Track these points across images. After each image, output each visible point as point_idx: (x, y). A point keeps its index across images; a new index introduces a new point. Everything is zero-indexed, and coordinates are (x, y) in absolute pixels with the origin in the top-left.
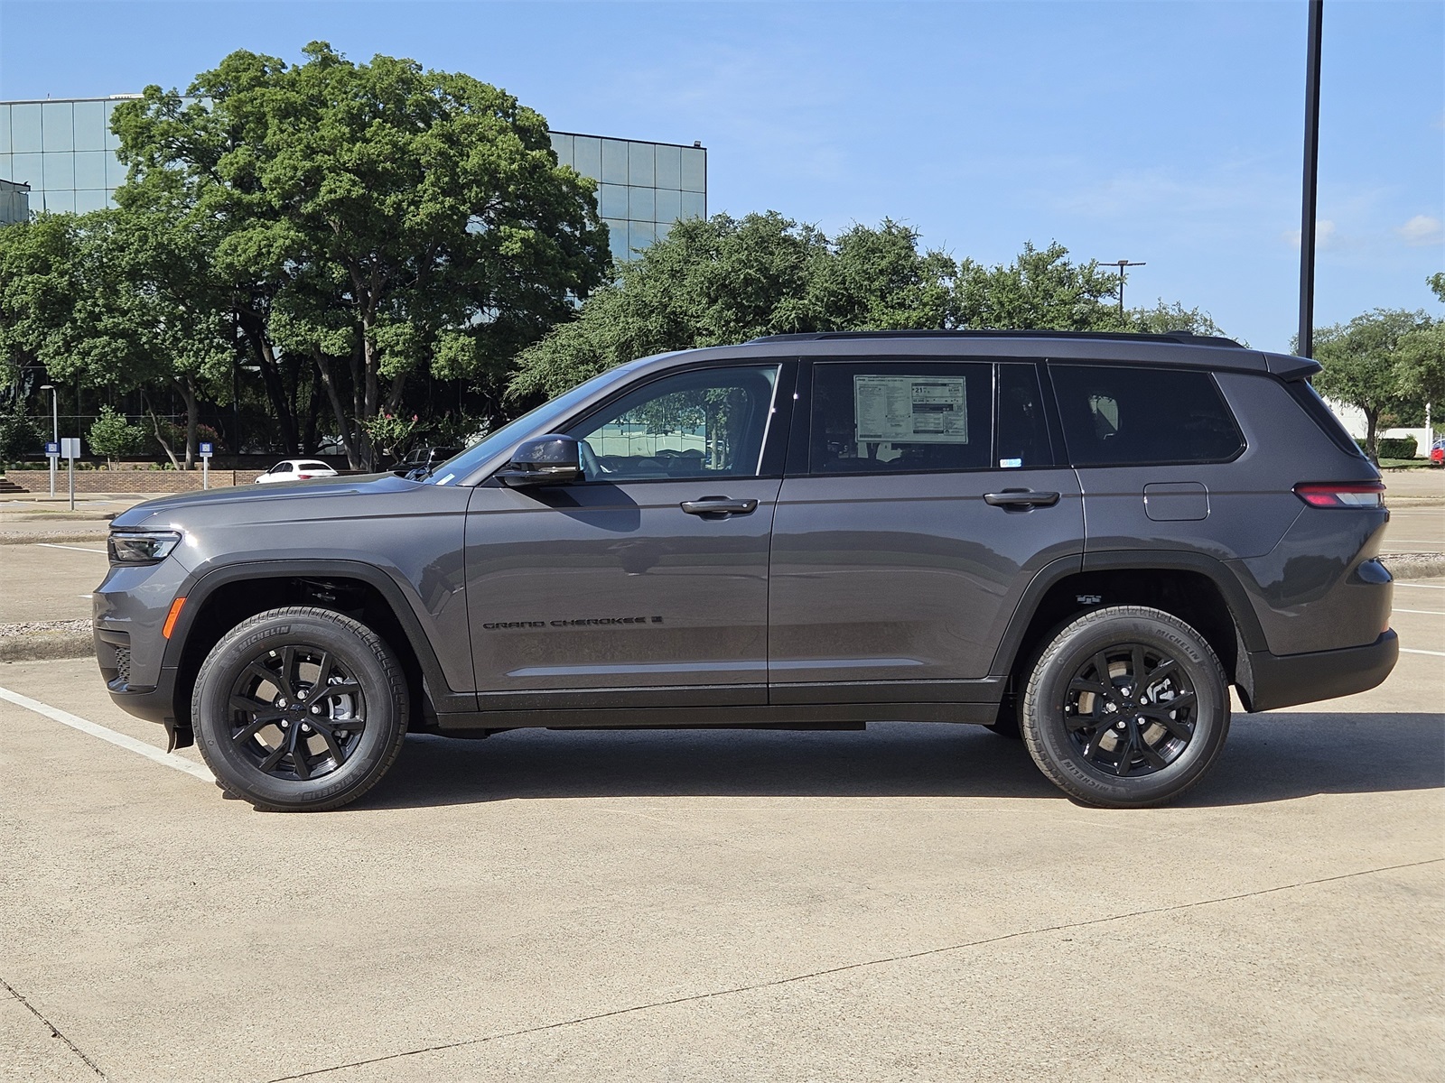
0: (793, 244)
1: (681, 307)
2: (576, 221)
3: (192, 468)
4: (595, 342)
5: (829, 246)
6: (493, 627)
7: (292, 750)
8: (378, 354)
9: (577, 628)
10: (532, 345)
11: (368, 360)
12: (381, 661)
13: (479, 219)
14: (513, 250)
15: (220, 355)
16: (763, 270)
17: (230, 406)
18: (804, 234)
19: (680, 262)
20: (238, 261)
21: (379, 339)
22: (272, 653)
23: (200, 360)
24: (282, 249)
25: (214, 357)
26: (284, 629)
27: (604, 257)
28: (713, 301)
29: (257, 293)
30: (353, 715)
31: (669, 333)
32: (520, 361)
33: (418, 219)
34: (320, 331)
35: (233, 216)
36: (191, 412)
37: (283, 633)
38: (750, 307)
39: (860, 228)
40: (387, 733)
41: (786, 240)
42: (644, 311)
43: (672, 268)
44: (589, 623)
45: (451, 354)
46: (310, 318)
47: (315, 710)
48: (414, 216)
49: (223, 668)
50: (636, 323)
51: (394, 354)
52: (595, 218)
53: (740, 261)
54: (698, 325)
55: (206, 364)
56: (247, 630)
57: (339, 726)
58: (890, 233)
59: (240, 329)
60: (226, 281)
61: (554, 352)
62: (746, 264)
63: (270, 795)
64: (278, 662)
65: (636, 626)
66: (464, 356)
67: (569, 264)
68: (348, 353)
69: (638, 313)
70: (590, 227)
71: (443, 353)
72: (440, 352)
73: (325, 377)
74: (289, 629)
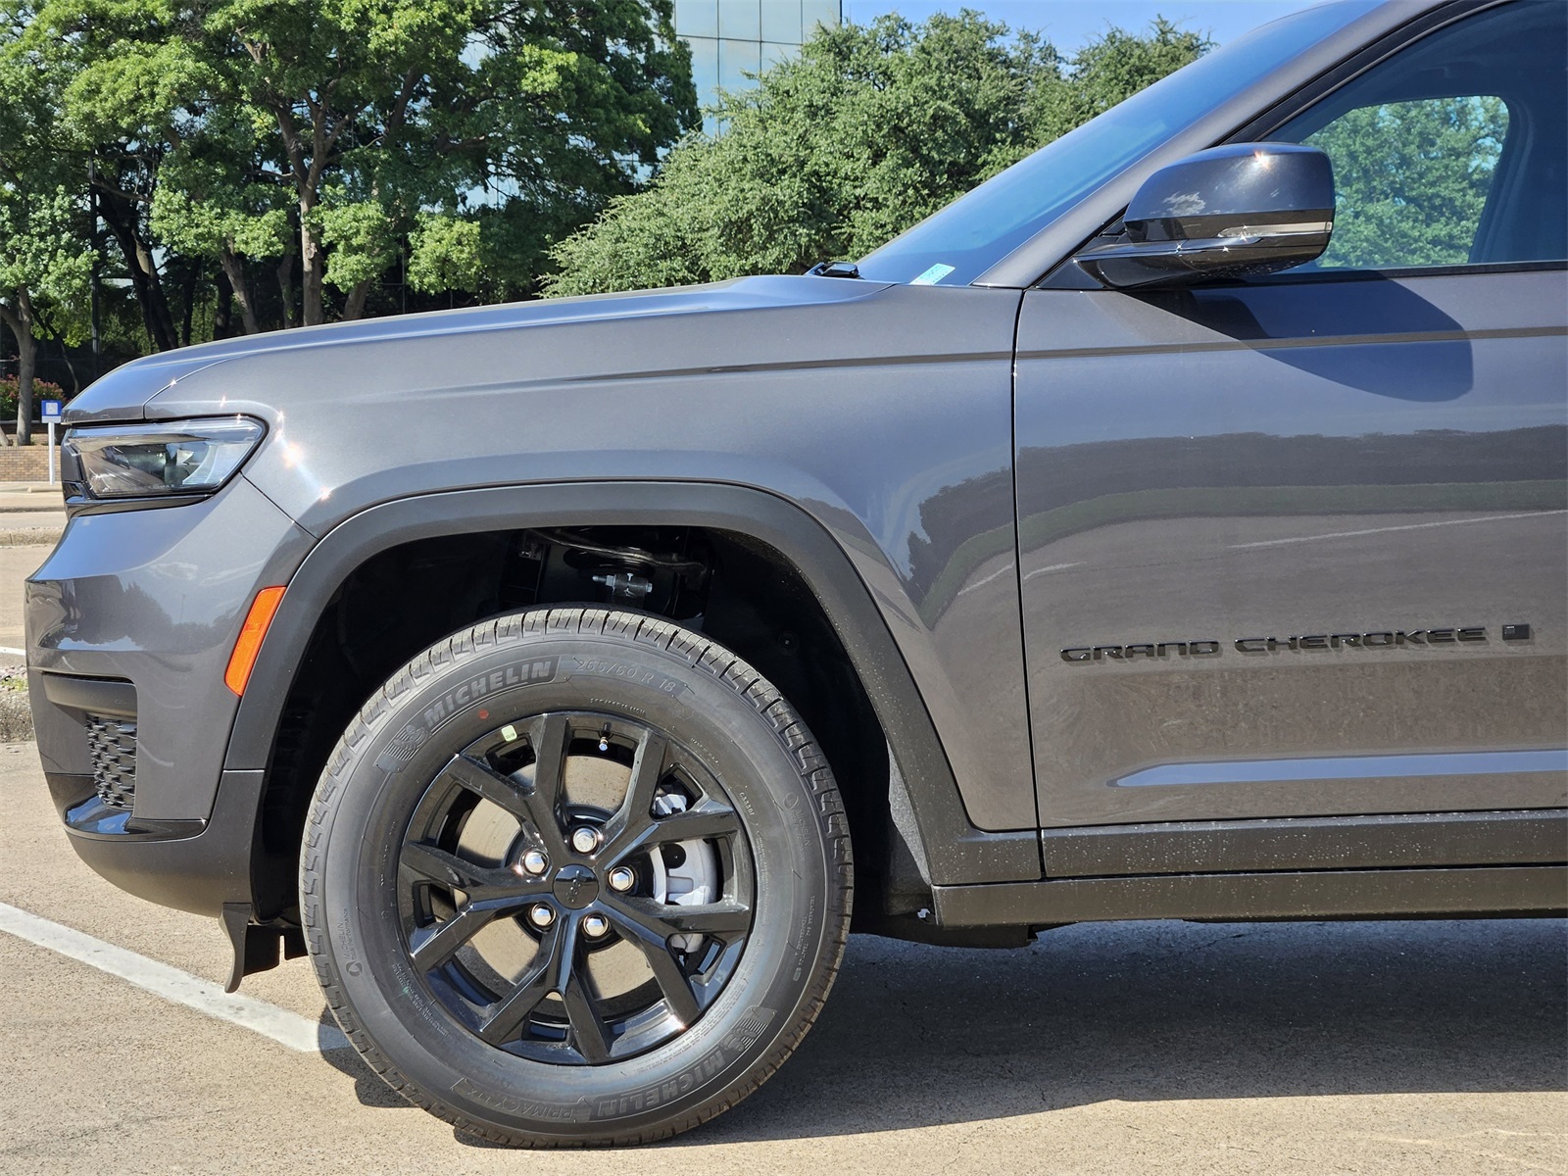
0: (1004, 62)
1: (827, 165)
2: (638, 37)
3: (28, 442)
4: (684, 226)
5: (1062, 66)
6: (1087, 658)
7: (562, 987)
8: (324, 252)
9: (1306, 657)
10: (580, 230)
11: (307, 267)
12: (795, 752)
13: (483, 37)
14: (542, 84)
15: (71, 260)
16: (964, 103)
17: (86, 345)
18: (1022, 47)
19: (824, 92)
20: (101, 110)
21: (327, 226)
22: (509, 733)
23: (42, 268)
24: (173, 89)
25: (63, 263)
26: (540, 669)
27: (684, 93)
28: (878, 157)
29: (127, 163)
30: (718, 894)
31: (810, 206)
32: (560, 257)
33: (390, 35)
34: (235, 217)
35: (92, 37)
36: (25, 356)
37: (539, 680)
38: (941, 162)
39: (1118, 35)
40: (812, 941)
41: (992, 56)
42: (771, 170)
43: (811, 101)
44: (1335, 645)
45: (441, 250)
46: (219, 199)
47: (622, 881)
48: (384, 30)
49: (384, 772)
50: (756, 192)
51: (352, 250)
52: (670, 34)
53: (927, 89)
54: (858, 192)
55: (49, 274)
56: (443, 670)
57: (679, 923)
58: (1165, 43)
59: (100, 220)
60: (79, 143)
61: (617, 241)
62: (938, 93)
63: (508, 1105)
64: (522, 755)
65: (1462, 650)
66: (462, 252)
67: (629, 105)
68: (278, 251)
69: (760, 174)
70: (661, 45)
71: (427, 248)
72: (422, 246)
73: (238, 296)
74: (553, 669)
